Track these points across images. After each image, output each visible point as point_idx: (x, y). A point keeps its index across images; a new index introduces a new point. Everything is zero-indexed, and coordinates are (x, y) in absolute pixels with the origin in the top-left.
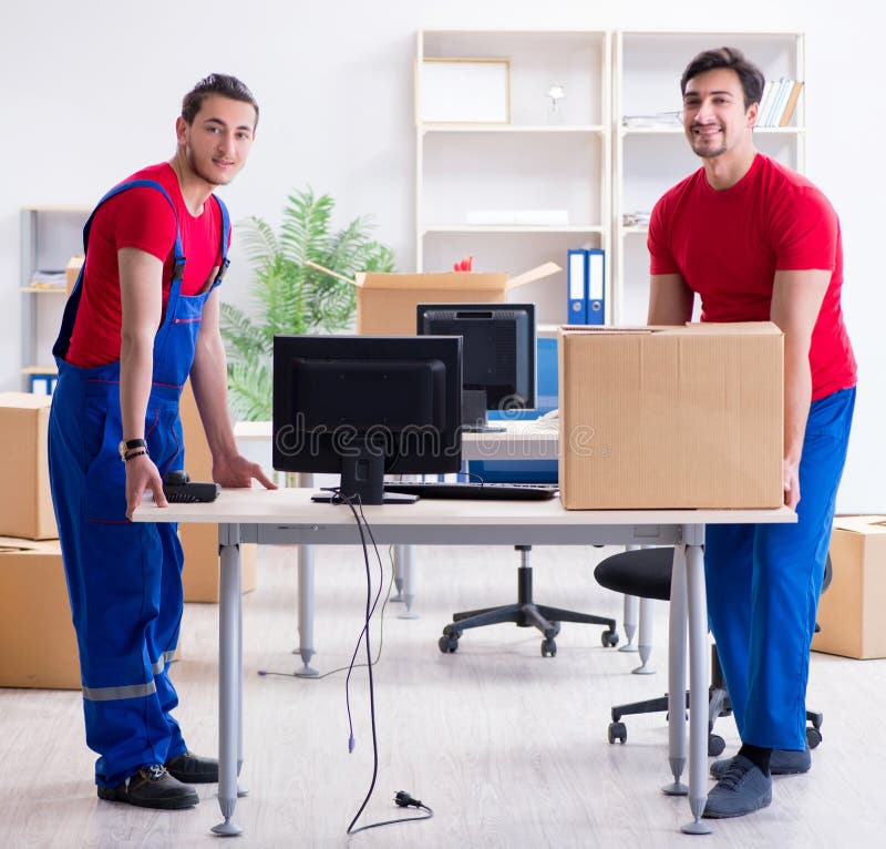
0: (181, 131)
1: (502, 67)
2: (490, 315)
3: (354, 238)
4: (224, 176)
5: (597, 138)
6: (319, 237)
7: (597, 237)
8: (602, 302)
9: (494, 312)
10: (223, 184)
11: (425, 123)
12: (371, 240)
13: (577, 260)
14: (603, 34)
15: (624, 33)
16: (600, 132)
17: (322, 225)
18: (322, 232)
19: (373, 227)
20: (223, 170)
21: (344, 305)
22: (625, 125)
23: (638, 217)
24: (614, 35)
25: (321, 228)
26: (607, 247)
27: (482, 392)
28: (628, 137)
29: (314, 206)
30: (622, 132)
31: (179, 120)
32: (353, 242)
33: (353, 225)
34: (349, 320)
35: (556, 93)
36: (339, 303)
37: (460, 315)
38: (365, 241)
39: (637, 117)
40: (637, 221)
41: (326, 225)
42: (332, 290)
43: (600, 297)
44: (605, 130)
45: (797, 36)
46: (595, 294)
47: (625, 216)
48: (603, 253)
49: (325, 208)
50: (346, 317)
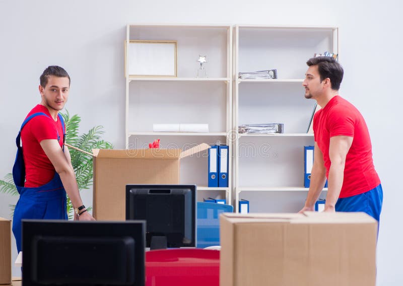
0: (41, 91)
1: (173, 45)
2: (169, 191)
3: (91, 139)
4: (60, 107)
5: (225, 84)
6: (72, 138)
7: (224, 138)
8: (227, 174)
9: (172, 190)
10: (61, 110)
11: (130, 75)
12: (100, 140)
13: (214, 152)
14: (228, 28)
15: (240, 27)
16: (226, 81)
17: (74, 131)
18: (74, 135)
19: (101, 132)
20: (60, 105)
21: (85, 175)
22: (240, 77)
23: (247, 128)
24: (234, 28)
25: (73, 133)
26: (230, 144)
27: (163, 237)
28: (241, 84)
29: (69, 121)
30: (238, 81)
31: (40, 87)
32: (90, 141)
33: (91, 131)
34: (87, 184)
35: (202, 60)
36: (83, 174)
37: (151, 191)
38: (97, 140)
39: (246, 73)
40: (246, 130)
41: (76, 131)
42: (79, 167)
43: (226, 172)
44: (229, 79)
45: (333, 30)
46: (223, 170)
47: (239, 127)
48: (228, 148)
49: (75, 122)
50: (86, 182)
